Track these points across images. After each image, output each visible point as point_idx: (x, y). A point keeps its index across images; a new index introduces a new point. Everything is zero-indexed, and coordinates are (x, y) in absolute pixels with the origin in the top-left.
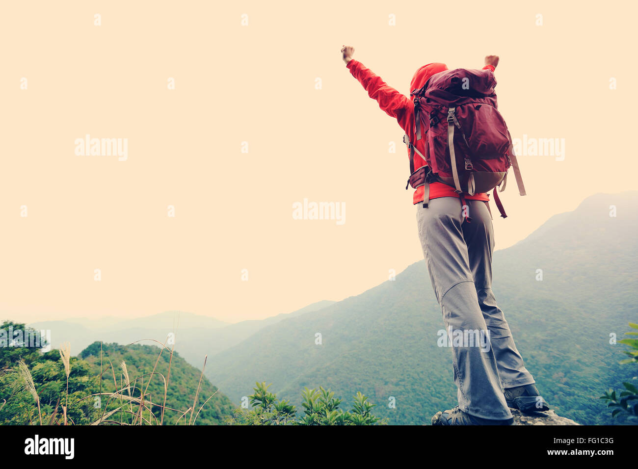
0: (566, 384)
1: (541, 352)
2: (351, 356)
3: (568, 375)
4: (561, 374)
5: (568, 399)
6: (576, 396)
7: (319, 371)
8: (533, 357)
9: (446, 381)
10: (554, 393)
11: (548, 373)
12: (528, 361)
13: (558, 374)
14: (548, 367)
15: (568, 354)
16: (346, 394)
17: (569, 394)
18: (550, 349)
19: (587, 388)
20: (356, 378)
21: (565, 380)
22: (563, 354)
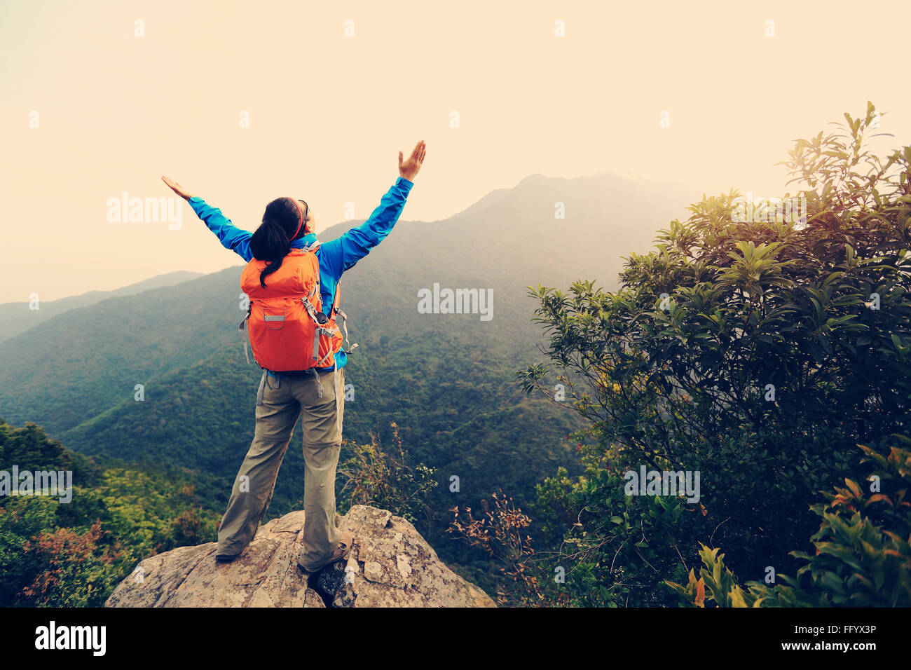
0: (481, 361)
1: (464, 333)
2: (239, 349)
3: (484, 353)
4: (478, 353)
5: (480, 375)
6: (487, 372)
7: (184, 374)
8: (456, 339)
9: (365, 369)
10: (469, 371)
11: (467, 353)
12: (451, 343)
13: (476, 354)
14: (467, 348)
15: (487, 334)
16: (232, 400)
17: (482, 370)
18: (472, 330)
19: (496, 363)
20: (247, 378)
21: (481, 358)
22: (482, 334)
